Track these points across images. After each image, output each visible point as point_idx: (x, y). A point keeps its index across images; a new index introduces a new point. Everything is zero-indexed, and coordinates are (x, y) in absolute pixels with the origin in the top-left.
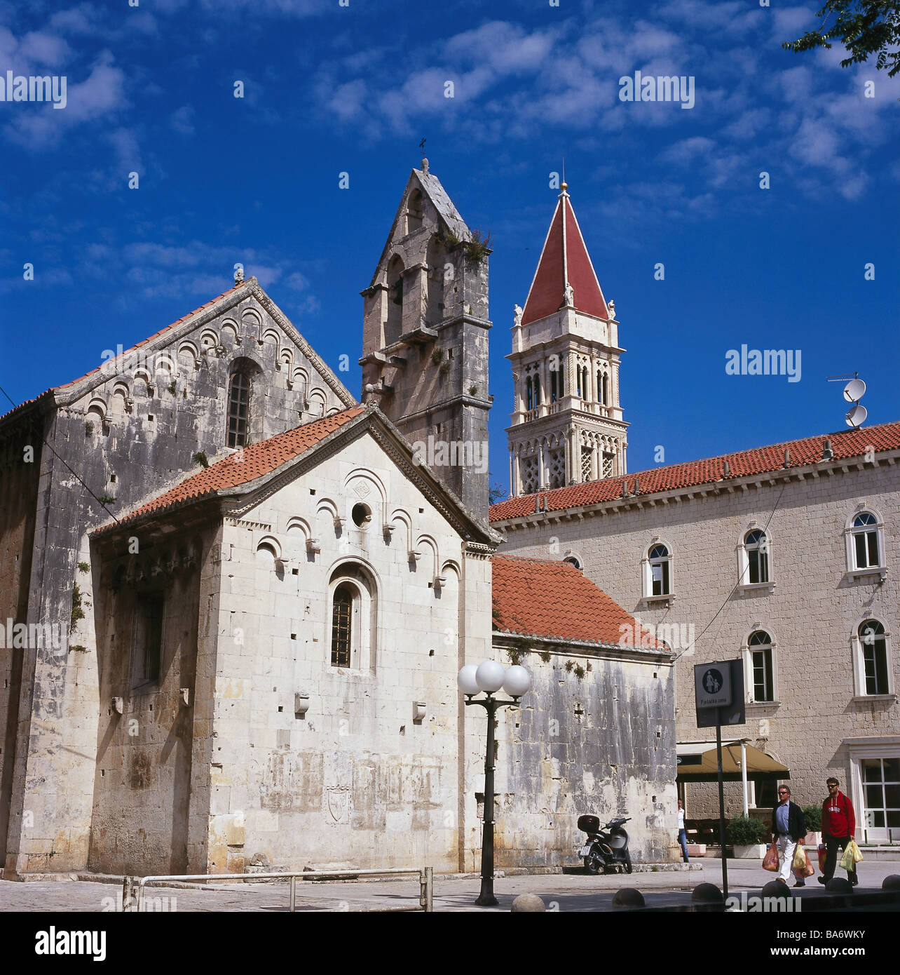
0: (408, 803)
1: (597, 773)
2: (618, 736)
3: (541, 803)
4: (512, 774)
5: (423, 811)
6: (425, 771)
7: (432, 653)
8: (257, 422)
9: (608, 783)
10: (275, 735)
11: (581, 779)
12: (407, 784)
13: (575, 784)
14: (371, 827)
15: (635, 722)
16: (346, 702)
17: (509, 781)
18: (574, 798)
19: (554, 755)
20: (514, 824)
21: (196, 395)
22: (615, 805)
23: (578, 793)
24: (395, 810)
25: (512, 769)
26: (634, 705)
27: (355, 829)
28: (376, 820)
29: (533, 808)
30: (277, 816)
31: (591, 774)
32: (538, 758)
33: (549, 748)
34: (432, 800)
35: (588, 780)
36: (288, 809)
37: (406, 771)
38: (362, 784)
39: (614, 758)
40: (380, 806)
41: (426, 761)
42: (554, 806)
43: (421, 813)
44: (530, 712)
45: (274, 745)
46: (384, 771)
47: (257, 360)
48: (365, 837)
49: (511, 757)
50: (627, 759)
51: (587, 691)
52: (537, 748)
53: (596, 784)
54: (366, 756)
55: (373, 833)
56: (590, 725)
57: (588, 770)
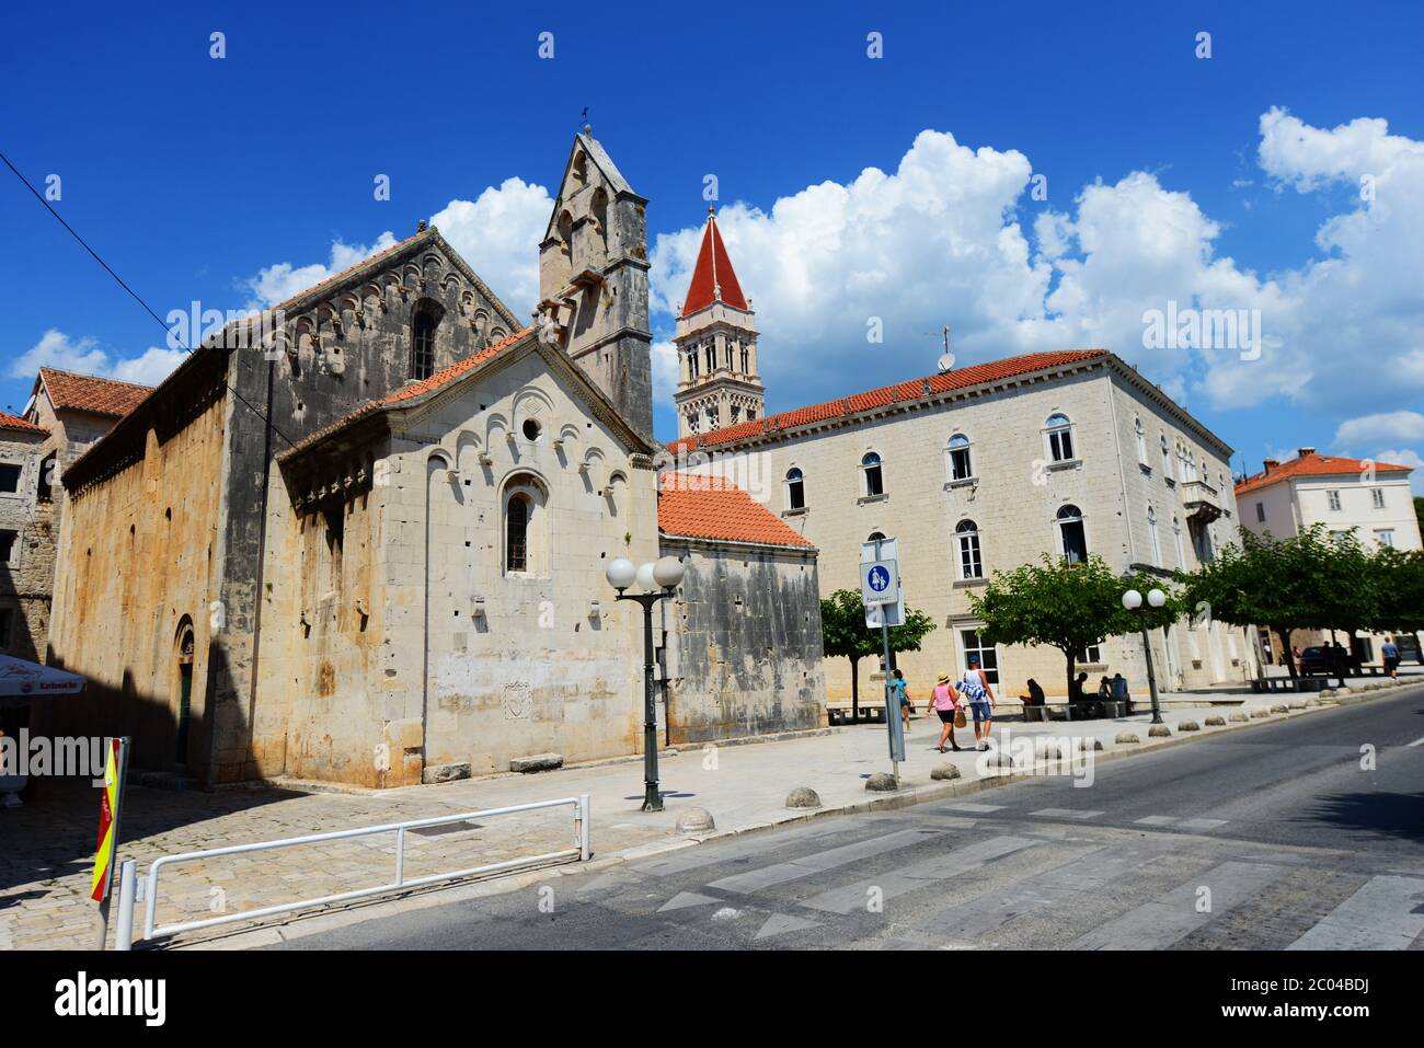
0: (585, 694)
1: (756, 656)
2: (773, 622)
3: (709, 685)
4: (682, 660)
5: (600, 701)
6: (600, 664)
7: (603, 555)
8: (442, 357)
9: (766, 663)
10: (452, 638)
11: (742, 662)
12: (583, 677)
13: (738, 665)
14: (549, 719)
15: (787, 611)
16: (522, 604)
17: (679, 666)
18: (737, 678)
19: (718, 642)
20: (685, 705)
21: (381, 331)
22: (772, 682)
23: (740, 674)
24: (573, 701)
25: (682, 655)
26: (785, 594)
27: (535, 721)
28: (555, 712)
29: (701, 689)
30: (455, 716)
31: (750, 657)
32: (705, 645)
33: (714, 636)
34: (608, 690)
35: (749, 661)
36: (466, 710)
37: (582, 664)
38: (540, 680)
39: (770, 642)
40: (559, 698)
41: (601, 654)
42: (719, 687)
43: (597, 702)
44: (696, 605)
45: (451, 648)
47: (440, 302)
48: (545, 729)
49: (680, 647)
50: (782, 641)
51: (745, 584)
52: (704, 636)
53: (756, 666)
54: (543, 653)
55: (552, 725)
56: (749, 614)
57: (748, 653)
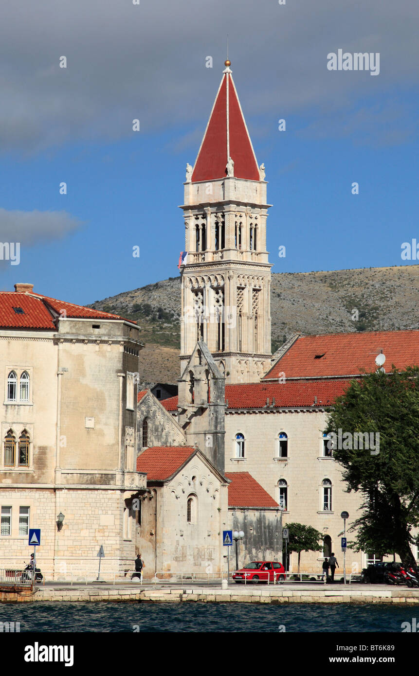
0: (206, 558)
1: (257, 549)
2: (263, 537)
3: (240, 558)
4: (232, 550)
5: (210, 561)
6: (210, 550)
8: (150, 437)
9: (260, 552)
10: (176, 541)
11: (251, 551)
12: (206, 554)
13: (250, 552)
14: (197, 565)
15: (269, 532)
16: (191, 532)
17: (231, 552)
18: (250, 557)
19: (244, 543)
20: (232, 564)
22: (262, 558)
23: (251, 555)
24: (203, 560)
25: (232, 548)
26: (269, 526)
27: (194, 566)
28: (199, 563)
30: (177, 563)
32: (239, 544)
33: (242, 541)
34: (212, 557)
35: (254, 551)
36: (179, 561)
37: (206, 550)
38: (196, 554)
39: (262, 544)
40: (200, 560)
41: (211, 547)
42: (243, 559)
45: (175, 544)
46: (201, 550)
48: (196, 568)
50: (266, 544)
51: (254, 522)
52: (239, 542)
53: (256, 553)
54: (196, 546)
55: (198, 567)
56: (255, 533)
57: (254, 548)
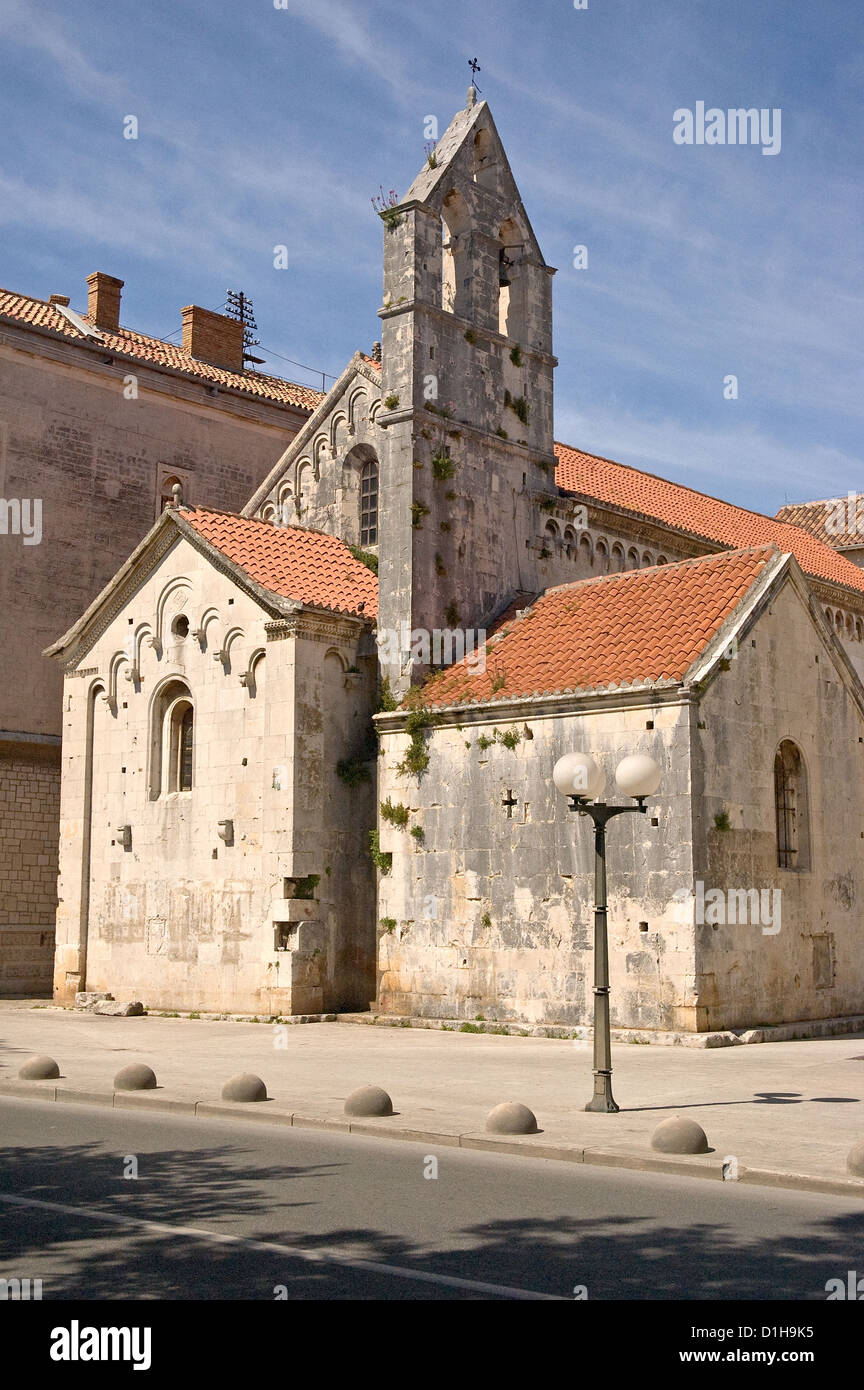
0: (219, 933)
1: (538, 888)
2: (574, 832)
3: (451, 933)
4: (412, 895)
5: (233, 943)
6: (235, 899)
7: (245, 763)
9: (556, 903)
10: (109, 867)
11: (511, 899)
12: (218, 913)
13: (501, 905)
14: (184, 959)
16: (164, 829)
17: (407, 904)
19: (469, 867)
20: (414, 961)
22: (568, 935)
23: (506, 919)
24: (207, 941)
25: (411, 888)
27: (171, 960)
28: (189, 952)
29: (439, 940)
30: (111, 946)
31: (527, 891)
32: (447, 871)
33: (462, 857)
34: (242, 930)
35: (523, 900)
36: (119, 940)
37: (217, 898)
38: (178, 914)
39: (567, 863)
40: (193, 936)
41: (238, 887)
42: (468, 937)
43: (231, 944)
44: (436, 810)
45: (108, 878)
46: (197, 900)
47: (369, 442)
48: (180, 967)
49: (409, 874)
51: (522, 769)
52: (446, 858)
53: (536, 906)
54: (181, 884)
55: (186, 964)
57: (522, 885)
